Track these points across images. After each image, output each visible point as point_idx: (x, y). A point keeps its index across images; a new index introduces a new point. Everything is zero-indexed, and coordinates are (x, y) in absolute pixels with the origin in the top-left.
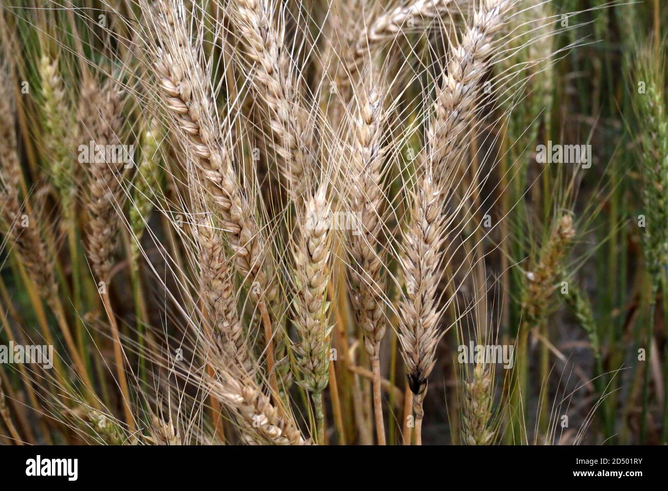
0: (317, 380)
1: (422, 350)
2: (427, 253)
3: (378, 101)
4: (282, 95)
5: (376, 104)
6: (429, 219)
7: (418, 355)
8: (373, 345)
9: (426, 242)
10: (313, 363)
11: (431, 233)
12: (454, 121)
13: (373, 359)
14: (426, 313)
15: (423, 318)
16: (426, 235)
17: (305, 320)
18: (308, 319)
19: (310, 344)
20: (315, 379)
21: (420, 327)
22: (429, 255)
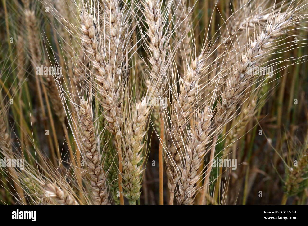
0: (131, 194)
1: (186, 195)
2: (198, 146)
3: (202, 60)
4: (157, 46)
5: (200, 61)
6: (203, 128)
7: (183, 197)
8: (172, 185)
9: (199, 139)
10: (129, 185)
11: (202, 136)
12: (241, 79)
13: (171, 192)
14: (192, 177)
15: (190, 179)
16: (200, 136)
17: (127, 163)
18: (128, 163)
19: (128, 176)
20: (130, 194)
21: (187, 183)
22: (198, 147)
